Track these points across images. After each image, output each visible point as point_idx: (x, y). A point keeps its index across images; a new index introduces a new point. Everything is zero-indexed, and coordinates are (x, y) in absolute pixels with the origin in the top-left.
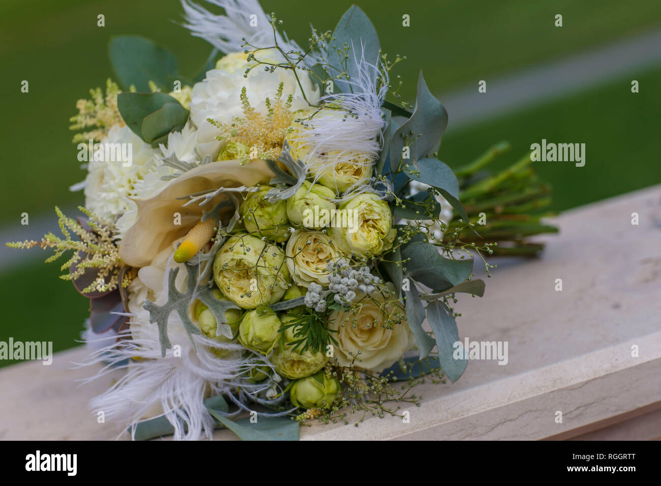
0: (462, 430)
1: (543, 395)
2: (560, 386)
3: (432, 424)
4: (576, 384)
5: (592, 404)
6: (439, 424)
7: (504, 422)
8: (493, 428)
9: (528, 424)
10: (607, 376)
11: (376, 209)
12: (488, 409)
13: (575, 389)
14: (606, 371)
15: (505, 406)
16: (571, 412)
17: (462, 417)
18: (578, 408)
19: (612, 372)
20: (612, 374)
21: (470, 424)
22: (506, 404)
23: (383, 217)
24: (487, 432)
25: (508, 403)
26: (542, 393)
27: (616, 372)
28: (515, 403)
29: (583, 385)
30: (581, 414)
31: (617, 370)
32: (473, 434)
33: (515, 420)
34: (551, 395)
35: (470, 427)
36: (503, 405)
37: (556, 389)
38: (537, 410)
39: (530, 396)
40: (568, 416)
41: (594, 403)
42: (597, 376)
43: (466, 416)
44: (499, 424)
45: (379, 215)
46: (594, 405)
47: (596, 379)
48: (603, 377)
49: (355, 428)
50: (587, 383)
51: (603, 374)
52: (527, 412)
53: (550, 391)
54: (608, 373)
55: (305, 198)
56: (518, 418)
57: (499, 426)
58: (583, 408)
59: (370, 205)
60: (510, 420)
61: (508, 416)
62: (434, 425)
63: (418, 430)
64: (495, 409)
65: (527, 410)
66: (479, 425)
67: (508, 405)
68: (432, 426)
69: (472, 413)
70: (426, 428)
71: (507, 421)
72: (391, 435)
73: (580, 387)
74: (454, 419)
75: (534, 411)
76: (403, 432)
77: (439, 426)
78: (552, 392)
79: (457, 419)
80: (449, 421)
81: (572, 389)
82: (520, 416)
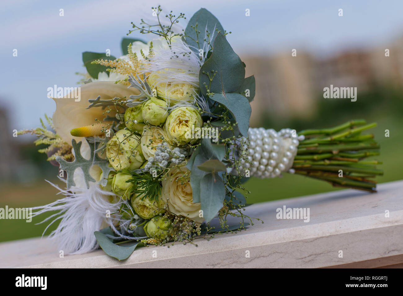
0: (230, 258)
1: (286, 243)
2: (298, 239)
3: (212, 251)
4: (309, 239)
5: (320, 254)
6: (216, 252)
7: (259, 257)
8: (252, 260)
9: (275, 261)
10: (330, 236)
11: (187, 115)
12: (248, 247)
13: (308, 242)
14: (331, 233)
15: (260, 246)
16: (305, 257)
17: (231, 249)
18: (311, 255)
19: (334, 234)
20: (334, 235)
21: (237, 255)
22: (260, 245)
23: (191, 119)
24: (248, 262)
25: (262, 245)
26: (285, 241)
27: (337, 235)
28: (266, 245)
29: (314, 240)
30: (313, 260)
31: (338, 233)
32: (238, 262)
33: (266, 257)
34: (291, 244)
35: (236, 257)
36: (258, 245)
37: (295, 240)
38: (281, 253)
39: (277, 242)
40: (304, 260)
41: (322, 253)
42: (324, 235)
43: (233, 249)
44: (255, 258)
45: (189, 118)
46: (321, 255)
47: (322, 237)
48: (328, 237)
49: (168, 248)
50: (316, 239)
51: (328, 235)
52: (275, 253)
53: (290, 241)
54: (332, 234)
55: (148, 106)
56: (268, 256)
57: (255, 259)
58: (314, 256)
59: (184, 112)
60: (263, 257)
61: (261, 253)
62: (213, 252)
63: (202, 254)
64: (253, 248)
65: (275, 252)
66: (242, 257)
67: (261, 246)
68: (211, 252)
69: (237, 248)
70: (207, 253)
71: (261, 257)
72: (186, 254)
73: (312, 241)
74: (225, 250)
75: (279, 253)
76: (193, 253)
77: (215, 253)
78: (292, 242)
79: (227, 250)
80: (222, 251)
81: (305, 242)
82: (270, 254)
